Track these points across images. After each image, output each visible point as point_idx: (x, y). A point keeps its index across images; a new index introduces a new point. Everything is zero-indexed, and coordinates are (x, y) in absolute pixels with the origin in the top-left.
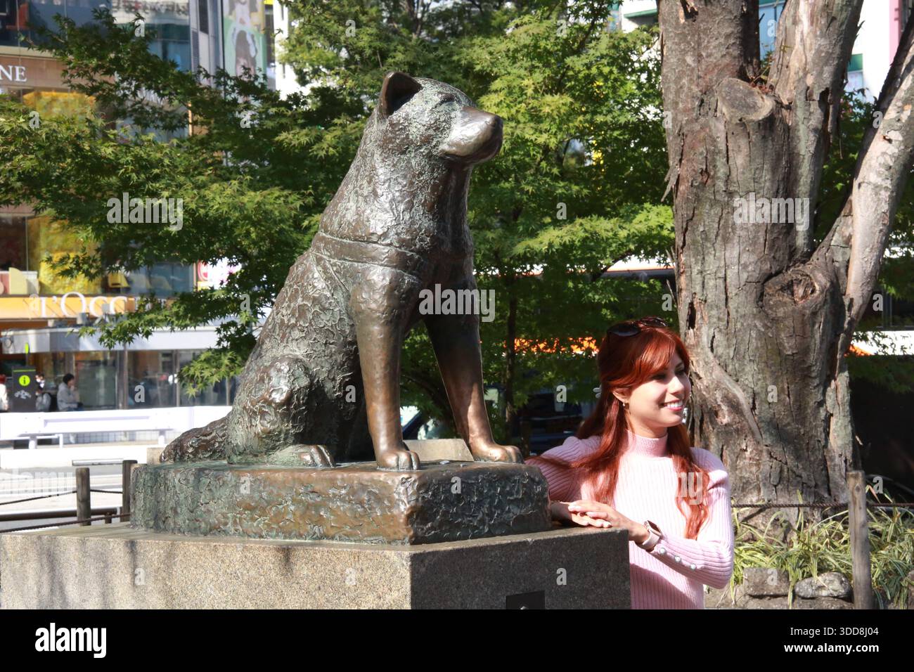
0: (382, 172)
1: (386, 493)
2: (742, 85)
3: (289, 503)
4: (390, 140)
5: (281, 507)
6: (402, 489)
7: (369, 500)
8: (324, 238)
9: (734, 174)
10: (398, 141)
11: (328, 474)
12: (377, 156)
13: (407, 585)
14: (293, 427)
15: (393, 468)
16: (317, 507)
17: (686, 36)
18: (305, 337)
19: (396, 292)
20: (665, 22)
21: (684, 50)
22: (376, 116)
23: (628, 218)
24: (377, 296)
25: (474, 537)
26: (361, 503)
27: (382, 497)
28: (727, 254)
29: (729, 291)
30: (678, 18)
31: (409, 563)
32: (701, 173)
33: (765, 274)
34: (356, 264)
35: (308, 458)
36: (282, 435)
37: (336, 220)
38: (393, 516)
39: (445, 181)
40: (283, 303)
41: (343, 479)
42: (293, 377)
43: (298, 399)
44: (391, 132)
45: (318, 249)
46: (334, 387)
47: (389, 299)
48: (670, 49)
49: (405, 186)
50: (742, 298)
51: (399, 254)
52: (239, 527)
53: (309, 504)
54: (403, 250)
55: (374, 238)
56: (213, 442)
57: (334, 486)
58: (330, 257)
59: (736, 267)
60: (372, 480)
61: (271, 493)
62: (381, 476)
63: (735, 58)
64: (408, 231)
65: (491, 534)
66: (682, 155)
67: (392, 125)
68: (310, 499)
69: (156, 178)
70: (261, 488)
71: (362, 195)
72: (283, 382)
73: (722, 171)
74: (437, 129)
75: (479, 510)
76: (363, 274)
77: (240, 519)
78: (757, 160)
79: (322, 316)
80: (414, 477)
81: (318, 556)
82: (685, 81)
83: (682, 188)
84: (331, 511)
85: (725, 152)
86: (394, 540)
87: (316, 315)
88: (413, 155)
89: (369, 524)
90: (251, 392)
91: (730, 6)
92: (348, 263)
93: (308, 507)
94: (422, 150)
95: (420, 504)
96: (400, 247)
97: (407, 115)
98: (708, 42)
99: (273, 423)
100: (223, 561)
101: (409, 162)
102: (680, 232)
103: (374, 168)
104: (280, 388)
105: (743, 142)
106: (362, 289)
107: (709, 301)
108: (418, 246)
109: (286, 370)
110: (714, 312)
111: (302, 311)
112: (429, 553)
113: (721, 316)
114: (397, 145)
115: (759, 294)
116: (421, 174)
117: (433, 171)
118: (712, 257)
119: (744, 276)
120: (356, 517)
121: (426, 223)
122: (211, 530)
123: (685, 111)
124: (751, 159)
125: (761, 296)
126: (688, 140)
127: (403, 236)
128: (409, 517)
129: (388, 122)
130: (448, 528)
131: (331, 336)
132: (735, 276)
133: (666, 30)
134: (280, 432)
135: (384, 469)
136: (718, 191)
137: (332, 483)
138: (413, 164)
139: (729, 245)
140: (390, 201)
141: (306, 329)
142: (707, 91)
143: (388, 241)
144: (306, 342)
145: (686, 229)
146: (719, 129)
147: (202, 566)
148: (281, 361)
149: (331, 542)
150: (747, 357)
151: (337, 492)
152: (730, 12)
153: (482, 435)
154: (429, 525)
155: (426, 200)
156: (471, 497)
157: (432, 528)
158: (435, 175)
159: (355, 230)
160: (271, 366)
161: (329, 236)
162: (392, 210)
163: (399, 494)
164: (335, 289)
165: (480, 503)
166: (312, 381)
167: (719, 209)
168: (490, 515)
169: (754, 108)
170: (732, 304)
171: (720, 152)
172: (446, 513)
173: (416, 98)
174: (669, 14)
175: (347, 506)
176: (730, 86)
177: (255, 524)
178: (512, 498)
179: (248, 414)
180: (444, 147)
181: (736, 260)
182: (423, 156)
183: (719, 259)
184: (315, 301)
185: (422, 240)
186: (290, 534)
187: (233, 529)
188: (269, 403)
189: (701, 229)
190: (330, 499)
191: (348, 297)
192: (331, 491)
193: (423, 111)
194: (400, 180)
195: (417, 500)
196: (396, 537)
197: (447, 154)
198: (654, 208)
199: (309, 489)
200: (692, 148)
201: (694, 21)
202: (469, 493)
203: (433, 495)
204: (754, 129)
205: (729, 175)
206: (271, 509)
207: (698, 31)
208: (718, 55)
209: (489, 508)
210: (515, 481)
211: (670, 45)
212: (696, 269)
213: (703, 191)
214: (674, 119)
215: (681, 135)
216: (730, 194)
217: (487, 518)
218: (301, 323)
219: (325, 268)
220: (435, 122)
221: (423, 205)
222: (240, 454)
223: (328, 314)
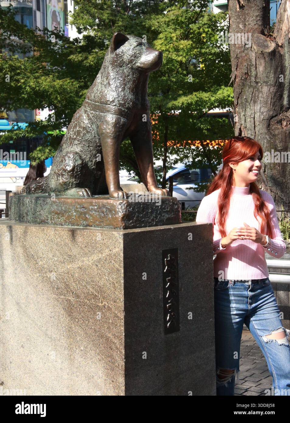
0: (112, 75)
1: (113, 208)
2: (262, 37)
3: (73, 212)
4: (116, 61)
5: (70, 213)
6: (120, 207)
7: (106, 211)
8: (88, 102)
9: (259, 74)
10: (119, 62)
11: (90, 200)
12: (110, 68)
13: (122, 246)
14: (75, 180)
15: (116, 198)
16: (85, 213)
17: (239, 16)
19: (118, 125)
20: (231, 10)
21: (239, 22)
22: (109, 51)
23: (215, 92)
24: (110, 127)
25: (149, 226)
26: (103, 212)
27: (112, 210)
28: (255, 108)
29: (256, 123)
30: (236, 8)
31: (123, 237)
32: (245, 74)
33: (270, 116)
34: (101, 113)
35: (81, 193)
36: (71, 184)
37: (93, 95)
38: (116, 218)
39: (139, 79)
40: (71, 129)
41: (95, 202)
42: (75, 160)
43: (77, 169)
44: (116, 58)
45: (85, 107)
46: (92, 164)
47: (114, 128)
48: (233, 22)
49: (122, 80)
50: (261, 126)
51: (119, 109)
52: (53, 221)
54: (120, 108)
55: (109, 103)
56: (42, 186)
57: (92, 205)
58: (90, 110)
59: (259, 113)
60: (108, 203)
61: (66, 208)
62: (111, 201)
63: (260, 25)
64: (123, 100)
65: (156, 225)
66: (237, 66)
67: (116, 55)
68: (82, 210)
69: (18, 74)
70: (62, 206)
71: (104, 84)
72: (71, 162)
73: (254, 73)
74: (135, 57)
75: (151, 215)
76: (104, 117)
77: (53, 218)
78: (268, 69)
79: (87, 135)
80: (125, 202)
81: (85, 233)
83: (237, 80)
84: (91, 215)
85: (255, 65)
86: (117, 228)
87: (84, 134)
88: (125, 68)
89: (106, 221)
90: (57, 166)
91: (258, 4)
92: (98, 113)
93: (81, 213)
94: (129, 66)
95: (127, 213)
96: (119, 106)
97: (123, 51)
98: (249, 19)
99: (67, 179)
100: (46, 235)
101: (123, 71)
102: (236, 98)
103: (109, 73)
104: (70, 164)
105: (262, 61)
106: (104, 124)
107: (248, 127)
108: (127, 106)
109: (72, 157)
110: (249, 132)
111: (79, 133)
112: (131, 233)
113: (252, 133)
114: (118, 63)
115: (268, 124)
116: (128, 76)
117: (133, 75)
118: (249, 109)
119: (262, 117)
120: (101, 218)
121: (130, 96)
122: (41, 222)
123: (239, 48)
124: (265, 68)
125: (269, 126)
126: (240, 60)
127: (121, 102)
128: (123, 218)
129: (114, 54)
130: (139, 223)
131: (91, 143)
132: (258, 117)
133: (231, 13)
134: (70, 183)
135: (112, 199)
136: (252, 82)
137: (91, 203)
138: (125, 71)
139: (256, 104)
140: (115, 87)
141: (80, 140)
143: (114, 104)
144: (80, 145)
145: (239, 97)
146: (253, 55)
147: (38, 237)
148: (70, 153)
149: (91, 228)
151: (93, 208)
152: (258, 6)
153: (153, 185)
154: (131, 221)
155: (130, 87)
157: (132, 223)
158: (134, 76)
159: (101, 99)
160: (66, 155)
161: (90, 101)
162: (116, 91)
163: (118, 209)
164: (92, 124)
165: (152, 212)
166: (83, 162)
167: (252, 89)
168: (156, 217)
169: (267, 47)
170: (257, 129)
171: (253, 65)
172: (138, 216)
173: (127, 44)
174: (233, 7)
175: (97, 213)
176: (258, 37)
177: (60, 220)
178: (165, 211)
179: (57, 175)
180: (138, 64)
181: (259, 110)
182: (129, 68)
183: (252, 110)
184: (84, 128)
185: (129, 103)
186: (74, 224)
187: (50, 222)
188: (65, 171)
189: (245, 97)
190: (90, 210)
191: (98, 127)
192: (90, 207)
193: (129, 49)
194: (119, 78)
195: (126, 211)
196: (117, 226)
197: (139, 67)
198: (226, 88)
199: (82, 206)
200: (242, 63)
201: (243, 10)
202: (148, 209)
203: (133, 209)
204: (267, 56)
205: (256, 75)
206: (66, 214)
207: (245, 14)
208: (253, 24)
209: (156, 215)
210: (166, 204)
211: (233, 20)
212: (242, 114)
213: (246, 81)
214: (234, 51)
215: (237, 58)
216: (257, 83)
217: (155, 219)
218: (78, 138)
219: (88, 115)
220: (135, 54)
221: (129, 89)
222: (53, 191)
223: (90, 134)
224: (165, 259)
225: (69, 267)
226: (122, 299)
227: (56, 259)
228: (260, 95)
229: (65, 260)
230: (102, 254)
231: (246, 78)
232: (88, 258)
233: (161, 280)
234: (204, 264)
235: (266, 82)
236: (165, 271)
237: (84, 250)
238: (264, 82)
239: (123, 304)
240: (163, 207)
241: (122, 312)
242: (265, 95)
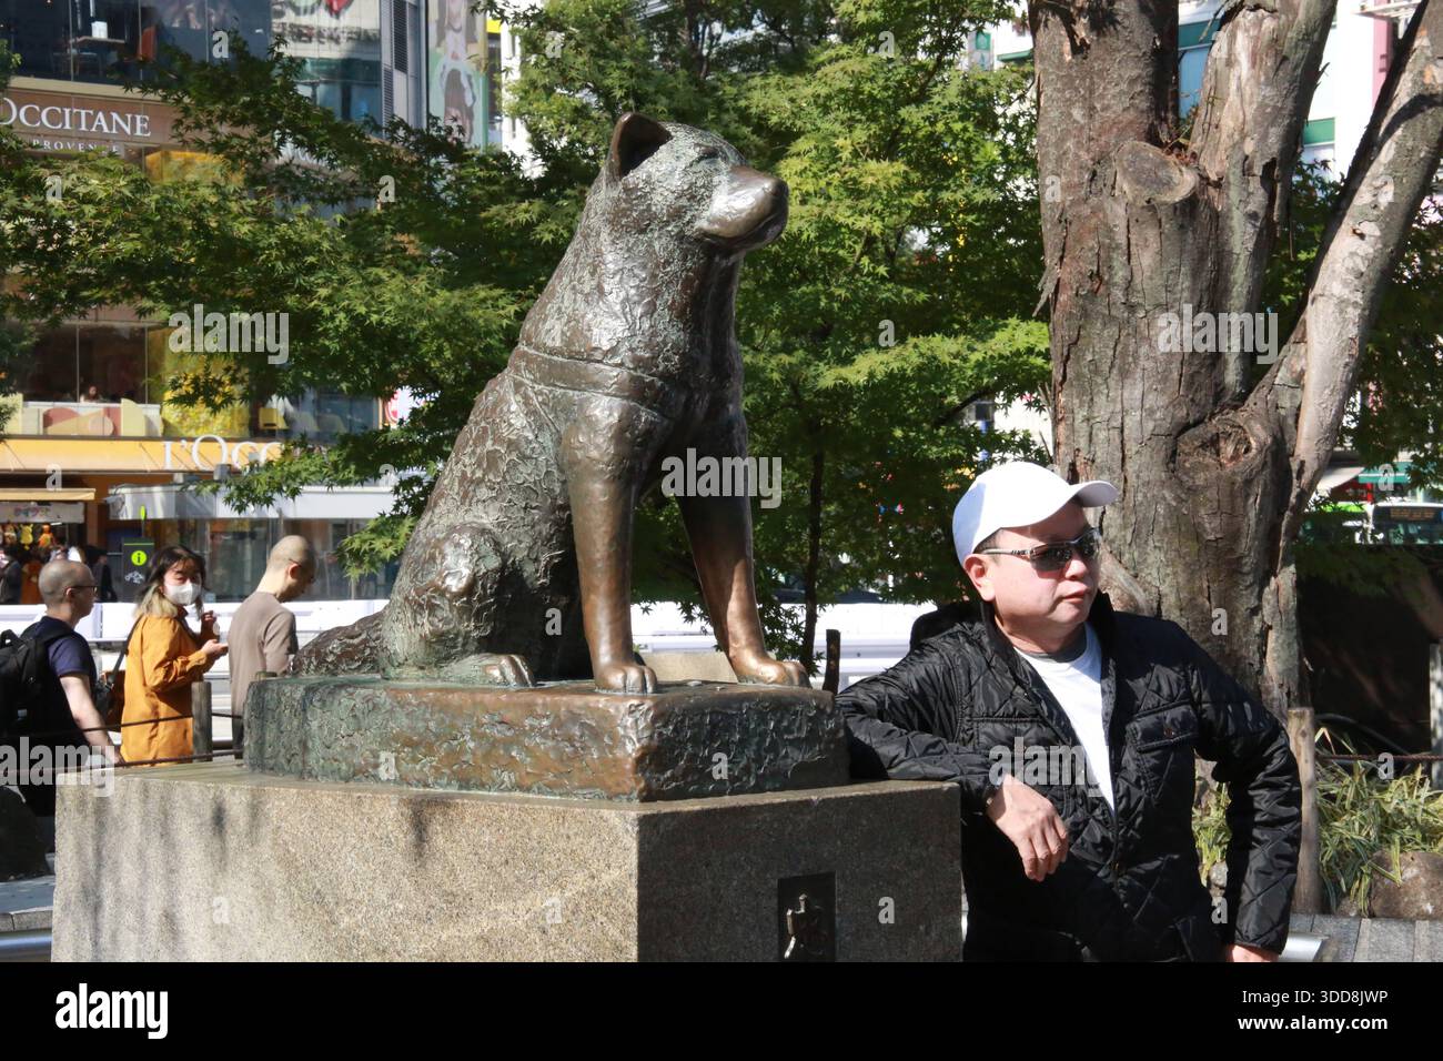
0: (612, 259)
1: (606, 726)
2: (1152, 152)
3: (467, 738)
4: (624, 213)
5: (456, 742)
6: (630, 721)
7: (581, 736)
8: (525, 354)
9: (1137, 280)
10: (635, 214)
11: (526, 697)
12: (604, 236)
13: (633, 859)
14: (476, 627)
15: (618, 690)
16: (508, 744)
17: (1073, 81)
18: (496, 498)
19: (628, 435)
20: (1043, 60)
21: (1069, 99)
22: (604, 178)
23: (985, 334)
24: (600, 440)
25: (733, 793)
26: (570, 740)
27: (600, 731)
28: (1126, 395)
29: (1127, 447)
30: (1062, 54)
31: (637, 829)
32: (1091, 277)
33: (1178, 424)
34: (571, 393)
35: (496, 673)
36: (460, 639)
37: (543, 329)
38: (616, 760)
39: (704, 273)
40: (464, 448)
41: (544, 705)
42: (478, 555)
43: (484, 587)
44: (625, 201)
45: (517, 370)
46: (537, 571)
47: (617, 445)
48: (1050, 98)
49: (645, 279)
50: (1145, 459)
51: (633, 379)
52: (395, 771)
53: (496, 740)
54: (639, 373)
55: (598, 355)
56: (362, 647)
57: (532, 714)
58: (534, 381)
59: (1138, 413)
60: (587, 707)
61: (440, 723)
62: (600, 702)
63: (1142, 112)
64: (647, 346)
65: (758, 789)
66: (1064, 250)
67: (627, 190)
68: (498, 732)
70: (428, 716)
71: (582, 292)
72: (463, 562)
73: (1120, 275)
74: (692, 197)
75: (742, 753)
76: (581, 406)
77: (397, 759)
78: (1171, 260)
79: (521, 468)
80: (648, 704)
81: (506, 815)
82: (1070, 144)
83: (1062, 298)
84: (529, 751)
85: (1125, 247)
86: (617, 795)
87: (513, 466)
88: (656, 235)
89: (581, 770)
90: (416, 576)
91: (1138, 38)
92: (559, 392)
93: (494, 744)
94: (670, 229)
95: (655, 743)
97: (649, 176)
98: (1105, 89)
99: (446, 621)
100: (369, 820)
101: (650, 245)
102: (1059, 360)
103: (599, 253)
104: (457, 570)
105: (1152, 234)
106: (578, 428)
107: (1098, 461)
108: (661, 368)
109: (467, 545)
111: (492, 460)
112: (665, 814)
114: (634, 221)
115: (1169, 452)
116: (667, 263)
117: (685, 259)
118: (1104, 398)
119: (1150, 426)
120: (562, 761)
121: (674, 335)
122: (354, 774)
123: (1070, 187)
124: (1162, 256)
125: (1173, 456)
126: (1073, 229)
127: (640, 353)
128: (639, 761)
129: (621, 187)
130: (696, 778)
131: (534, 496)
132: (1137, 425)
133: (1045, 71)
134: (457, 635)
135: (605, 692)
136: (1114, 304)
137: (530, 710)
138: (657, 248)
139: (1128, 382)
140: (622, 302)
141: (497, 486)
142: (1101, 159)
143: (618, 360)
144: (497, 504)
145: (1068, 358)
146: (1117, 214)
147: (339, 827)
148: (460, 532)
149: (526, 795)
150: (1151, 542)
151: (536, 723)
152: (1138, 47)
153: (750, 645)
154: (669, 773)
155: (674, 302)
156: (731, 735)
157: (673, 779)
158: (689, 264)
159: (570, 343)
160: (446, 539)
161: (532, 352)
162: (625, 314)
163: (625, 727)
164: (540, 428)
165: (743, 743)
166: (504, 561)
167: (1115, 329)
168: (759, 760)
169: (1168, 184)
170: (1131, 467)
171: (1118, 246)
172: (693, 757)
173: (663, 152)
174: (1050, 48)
175: (550, 743)
176: (1135, 152)
177: (418, 767)
178: (791, 737)
179: (412, 607)
180: (702, 224)
181: (1138, 403)
182: (672, 237)
183: (1114, 401)
184: (512, 445)
185: (666, 359)
186: (467, 783)
187: (385, 774)
188: (442, 592)
189: (1089, 358)
190: (525, 733)
191: (558, 441)
192: (527, 722)
193: (672, 172)
194: (636, 271)
195: (651, 737)
196: (620, 790)
197: (706, 234)
198: (1023, 325)
199: (496, 718)
200: (1079, 240)
201: (1085, 58)
202: (729, 729)
203: (675, 730)
204: (1167, 216)
205: (1130, 282)
206: (440, 746)
207: (1090, 73)
208: (1119, 109)
209: (757, 752)
210: (796, 713)
211: (1049, 93)
212: (1081, 414)
213: (1092, 302)
215: (1063, 221)
216: (1132, 308)
217: (753, 765)
218: (491, 477)
219: (526, 398)
220: (690, 188)
221: (670, 308)
222: (400, 665)
223: (530, 466)
224: (790, 913)
225: (444, 937)
227: (401, 907)
228: (1144, 350)
229: (432, 911)
230: (562, 888)
231: (1094, 293)
232: (512, 905)
234: (927, 933)
235: (1164, 307)
236: (787, 954)
237: (500, 875)
238: (1158, 306)
240: (785, 724)
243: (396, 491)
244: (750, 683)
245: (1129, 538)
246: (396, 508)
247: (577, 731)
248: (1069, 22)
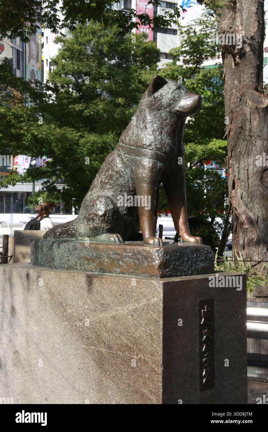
0: (149, 118)
1: (150, 256)
2: (257, 93)
3: (106, 258)
4: (154, 105)
5: (102, 259)
6: (156, 254)
7: (142, 258)
8: (122, 146)
9: (253, 129)
10: (157, 105)
11: (123, 247)
12: (147, 112)
13: (161, 295)
14: (106, 226)
15: (152, 245)
16: (118, 260)
17: (235, 73)
18: (112, 188)
19: (154, 170)
20: (226, 67)
21: (234, 78)
22: (147, 94)
23: (207, 143)
24: (146, 171)
25: (185, 275)
26: (138, 259)
27: (148, 257)
28: (249, 161)
29: (249, 175)
30: (232, 66)
31: (163, 286)
32: (240, 128)
33: (263, 169)
34: (137, 157)
35: (113, 239)
36: (101, 229)
37: (128, 138)
38: (153, 265)
39: (176, 123)
40: (102, 173)
41: (130, 249)
42: (107, 205)
43: (109, 214)
44: (154, 101)
45: (119, 150)
46: (123, 209)
47: (151, 173)
48: (228, 78)
49: (159, 124)
50: (254, 178)
51: (156, 153)
52: (82, 267)
53: (114, 259)
54: (157, 152)
55: (145, 146)
56: (68, 230)
57: (126, 252)
58: (125, 154)
59: (252, 166)
60: (143, 250)
61: (97, 253)
62: (147, 248)
63: (254, 82)
64: (160, 144)
65: (191, 274)
66: (232, 120)
67: (154, 98)
68: (115, 256)
70: (93, 251)
71: (140, 128)
72: (102, 206)
73: (248, 127)
74: (174, 100)
75: (187, 264)
76: (140, 161)
77: (83, 264)
78: (262, 124)
79: (120, 179)
80: (162, 249)
81: (120, 281)
82: (234, 91)
83: (231, 133)
84: (125, 262)
85: (249, 120)
86: (153, 276)
87: (117, 178)
88: (163, 111)
89: (142, 268)
90: (88, 210)
91: (253, 62)
92: (133, 157)
93: (114, 260)
94: (167, 109)
95: (164, 261)
96: (156, 151)
97: (161, 94)
98: (244, 76)
99: (98, 224)
100: (77, 282)
101: (161, 114)
102: (230, 151)
103: (145, 117)
104: (101, 209)
105: (257, 116)
106: (139, 168)
107: (241, 179)
108: (164, 151)
109: (104, 202)
110: (243, 184)
111: (111, 176)
112: (170, 282)
113: (246, 185)
114: (156, 107)
115: (261, 177)
116: (166, 119)
117: (171, 119)
118: (243, 161)
119: (256, 169)
120: (135, 265)
121: (167, 141)
122: (70, 268)
123: (234, 103)
124: (260, 122)
125: (262, 178)
126: (235, 114)
127: (158, 146)
128: (160, 266)
129: (152, 97)
130: (175, 271)
131: (123, 187)
132: (252, 169)
133: (227, 70)
134: (101, 228)
135: (148, 245)
136: (246, 135)
137: (125, 250)
138: (163, 115)
139: (250, 157)
140: (152, 131)
141: (112, 184)
142: (243, 95)
143: (151, 148)
144: (112, 190)
145: (233, 150)
146: (247, 110)
147: (67, 283)
148: (101, 198)
149: (124, 275)
150: (255, 202)
151: (127, 254)
152: (253, 64)
153: (186, 232)
154: (168, 270)
155: (168, 131)
156: (185, 258)
157: (169, 271)
158: (172, 120)
159: (137, 142)
160: (97, 199)
161: (124, 145)
162: (153, 134)
163: (155, 256)
164: (126, 168)
165: (187, 261)
166: (114, 206)
167: (246, 142)
168: (191, 266)
169: (261, 103)
170: (250, 181)
171: (247, 119)
172: (174, 265)
173: (165, 87)
174: (228, 64)
175: (132, 260)
176: (252, 93)
177: (90, 266)
178: (200, 259)
179: (87, 219)
180: (177, 108)
181: (252, 163)
182: (168, 112)
183: (246, 162)
184: (117, 172)
185: (165, 148)
186: (105, 271)
187: (79, 268)
188: (96, 215)
189: (239, 150)
190: (124, 257)
191: (132, 172)
192: (124, 254)
193: (168, 92)
194: (157, 122)
195: (163, 259)
196: (154, 274)
197: (178, 111)
198: (218, 140)
199: (115, 252)
200: (237, 118)
201: (238, 67)
202: (184, 257)
203: (169, 257)
204: (261, 111)
205: (250, 129)
206: (97, 260)
207: (240, 71)
208: (248, 81)
209: (191, 263)
210: (201, 252)
211: (228, 76)
212: (236, 166)
213: (240, 135)
214: (229, 106)
215: (232, 112)
216: (251, 137)
217: (190, 268)
218: (111, 182)
219: (122, 159)
220: (174, 98)
221: (166, 133)
222: (82, 236)
223: (123, 178)
224: (202, 311)
225: (101, 316)
226: (161, 352)
227: (87, 307)
228: (254, 148)
229: (97, 309)
230: (139, 303)
231: (241, 132)
232: (122, 308)
233: (197, 332)
234: (238, 316)
235: (260, 137)
236: (202, 323)
237: (118, 299)
238: (258, 136)
239: (161, 357)
240: (198, 255)
241: (160, 366)
242: (258, 149)
243: (42, 184)
244: (186, 243)
245: (249, 200)
246: (43, 189)
247: (140, 257)
248: (234, 56)
